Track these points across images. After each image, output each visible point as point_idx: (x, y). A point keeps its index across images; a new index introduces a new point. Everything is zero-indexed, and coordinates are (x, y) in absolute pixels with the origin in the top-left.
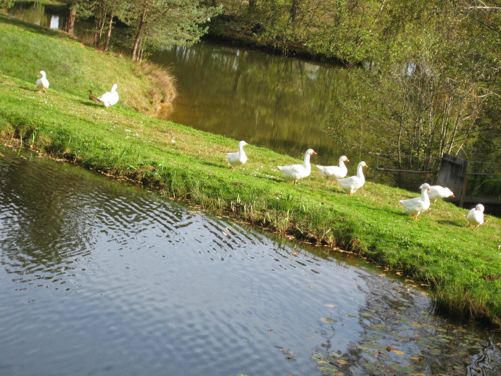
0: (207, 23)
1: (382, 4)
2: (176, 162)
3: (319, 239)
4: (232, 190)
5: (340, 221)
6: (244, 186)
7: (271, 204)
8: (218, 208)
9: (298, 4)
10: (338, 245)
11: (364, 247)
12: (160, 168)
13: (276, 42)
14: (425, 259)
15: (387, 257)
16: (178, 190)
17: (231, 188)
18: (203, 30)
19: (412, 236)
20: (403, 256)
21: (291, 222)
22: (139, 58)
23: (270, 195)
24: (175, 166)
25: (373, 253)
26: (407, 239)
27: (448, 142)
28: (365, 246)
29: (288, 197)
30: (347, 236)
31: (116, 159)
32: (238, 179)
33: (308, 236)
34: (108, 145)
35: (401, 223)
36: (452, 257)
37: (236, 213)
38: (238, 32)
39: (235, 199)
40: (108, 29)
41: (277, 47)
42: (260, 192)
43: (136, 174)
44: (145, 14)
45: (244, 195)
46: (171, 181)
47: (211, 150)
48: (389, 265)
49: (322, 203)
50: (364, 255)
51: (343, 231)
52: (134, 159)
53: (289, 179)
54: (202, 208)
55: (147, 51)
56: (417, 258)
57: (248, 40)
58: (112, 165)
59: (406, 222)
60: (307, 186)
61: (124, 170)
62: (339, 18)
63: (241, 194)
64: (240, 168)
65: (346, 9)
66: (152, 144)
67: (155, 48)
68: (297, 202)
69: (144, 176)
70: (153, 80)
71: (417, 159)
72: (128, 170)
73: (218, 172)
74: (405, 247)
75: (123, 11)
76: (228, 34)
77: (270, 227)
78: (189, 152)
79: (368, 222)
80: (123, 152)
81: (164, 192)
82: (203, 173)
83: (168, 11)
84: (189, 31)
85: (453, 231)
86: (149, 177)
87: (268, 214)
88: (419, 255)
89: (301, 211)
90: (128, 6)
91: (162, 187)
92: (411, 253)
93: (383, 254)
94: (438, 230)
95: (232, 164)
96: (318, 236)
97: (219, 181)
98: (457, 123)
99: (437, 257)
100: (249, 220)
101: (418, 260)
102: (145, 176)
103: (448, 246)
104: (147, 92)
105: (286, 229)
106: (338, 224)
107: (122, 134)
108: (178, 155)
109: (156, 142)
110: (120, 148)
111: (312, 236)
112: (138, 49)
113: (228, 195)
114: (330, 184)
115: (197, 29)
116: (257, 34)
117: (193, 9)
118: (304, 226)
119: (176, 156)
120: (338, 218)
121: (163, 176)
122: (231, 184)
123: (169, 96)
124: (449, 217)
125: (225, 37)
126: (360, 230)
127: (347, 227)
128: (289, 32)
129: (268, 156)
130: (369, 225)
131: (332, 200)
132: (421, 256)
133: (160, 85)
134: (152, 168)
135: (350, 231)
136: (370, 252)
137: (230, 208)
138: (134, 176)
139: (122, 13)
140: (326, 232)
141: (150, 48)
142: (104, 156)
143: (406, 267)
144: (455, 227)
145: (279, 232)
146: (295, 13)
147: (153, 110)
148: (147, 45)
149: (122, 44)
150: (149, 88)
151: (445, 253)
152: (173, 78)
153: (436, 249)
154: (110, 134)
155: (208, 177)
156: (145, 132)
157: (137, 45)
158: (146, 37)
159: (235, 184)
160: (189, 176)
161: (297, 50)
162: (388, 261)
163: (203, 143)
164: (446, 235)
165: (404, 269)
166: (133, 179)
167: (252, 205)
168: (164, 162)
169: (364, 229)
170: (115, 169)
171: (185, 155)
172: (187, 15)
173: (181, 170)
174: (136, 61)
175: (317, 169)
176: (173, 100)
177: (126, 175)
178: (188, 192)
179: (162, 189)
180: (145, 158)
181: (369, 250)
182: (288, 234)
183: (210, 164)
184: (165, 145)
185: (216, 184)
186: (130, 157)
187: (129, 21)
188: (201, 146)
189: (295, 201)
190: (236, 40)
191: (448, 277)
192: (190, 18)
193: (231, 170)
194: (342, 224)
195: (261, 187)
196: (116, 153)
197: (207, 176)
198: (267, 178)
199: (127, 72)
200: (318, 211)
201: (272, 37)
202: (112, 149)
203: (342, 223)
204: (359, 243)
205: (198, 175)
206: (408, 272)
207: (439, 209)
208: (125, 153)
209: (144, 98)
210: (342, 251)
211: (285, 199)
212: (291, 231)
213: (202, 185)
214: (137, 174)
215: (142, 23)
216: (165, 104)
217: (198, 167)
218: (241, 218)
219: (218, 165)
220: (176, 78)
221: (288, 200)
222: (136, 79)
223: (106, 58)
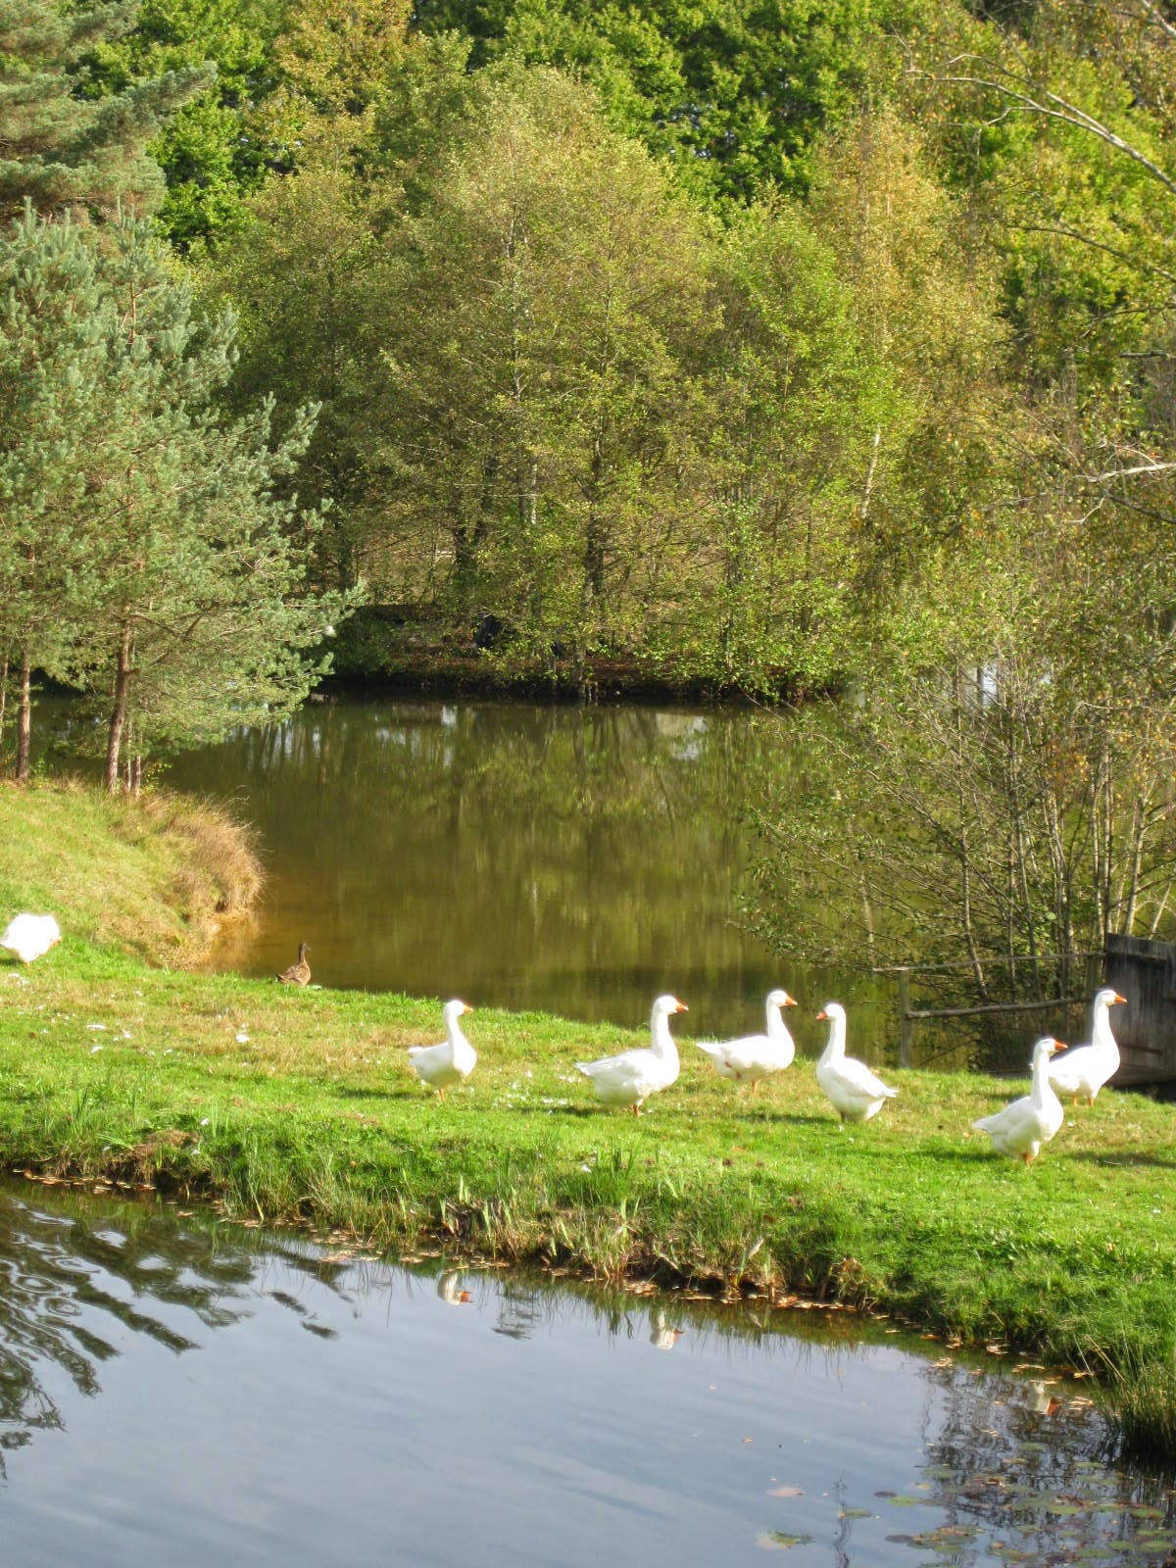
0: (328, 644)
1: (864, 498)
2: (253, 1104)
3: (730, 1277)
4: (439, 1164)
5: (790, 1210)
6: (475, 1147)
7: (565, 1190)
8: (401, 1229)
9: (606, 537)
10: (793, 1287)
11: (875, 1282)
12: (206, 1133)
13: (556, 664)
14: (1071, 1290)
15: (952, 1303)
16: (271, 1190)
17: (434, 1159)
18: (315, 666)
19: (1020, 1222)
20: (1000, 1291)
21: (635, 1236)
22: (133, 785)
23: (559, 1164)
24: (251, 1118)
25: (905, 1296)
26: (1006, 1233)
27: (1120, 895)
28: (877, 1278)
29: (616, 1159)
30: (818, 1256)
31: (63, 1127)
32: (453, 1128)
33: (693, 1274)
34: (36, 1086)
35: (983, 1184)
36: (1154, 1271)
37: (462, 1237)
38: (434, 651)
39: (453, 1192)
40: (22, 710)
41: (561, 679)
42: (527, 1159)
43: (133, 1162)
44: (126, 647)
45: (478, 1177)
46: (245, 1168)
47: (366, 1046)
48: (959, 1328)
49: (727, 1163)
50: (880, 1308)
51: (802, 1241)
52: (120, 1117)
53: (616, 1103)
54: (352, 1239)
55: (152, 758)
56: (1045, 1289)
57: (468, 671)
58: (55, 1145)
59: (999, 1179)
60: (677, 1113)
61: (93, 1156)
62: (737, 560)
63: (469, 1172)
64: (461, 1090)
65: (755, 530)
66: (175, 1057)
67: (177, 744)
68: (647, 1171)
69: (159, 1165)
70: (183, 846)
71: (1032, 962)
72: (107, 1153)
73: (391, 1117)
74: (1003, 1260)
75: (58, 651)
76: (401, 662)
77: (571, 1266)
78: (295, 1063)
79: (879, 1200)
80: (85, 1098)
81: (227, 1207)
82: (342, 1126)
83: (199, 627)
84: (273, 675)
85: (1149, 1186)
86: (175, 1167)
87: (559, 1224)
88: (1049, 1278)
89: (663, 1200)
90: (71, 630)
91: (219, 1191)
92: (1022, 1278)
93: (937, 1293)
94: (1101, 1190)
95: (431, 1080)
96: (726, 1268)
97: (395, 1142)
98: (1139, 830)
99: (1107, 1277)
100: (504, 1253)
101: (1051, 1296)
102: (164, 1165)
103: (1137, 1235)
104: (167, 886)
105: (625, 1264)
106: (783, 1222)
107: (77, 1041)
108: (259, 1080)
109: (188, 1050)
110: (72, 1088)
111: (708, 1271)
112: (123, 757)
113: (429, 1183)
114: (746, 1097)
115: (297, 665)
116: (493, 650)
117: (275, 608)
118: (677, 1246)
119: (252, 1084)
120: (780, 1202)
121: (218, 1154)
122: (432, 1148)
123: (238, 888)
124: (1134, 1141)
125: (397, 674)
126: (856, 1228)
127: (814, 1226)
128: (591, 627)
129: (546, 1037)
130: (883, 1207)
131: (759, 1148)
132: (1055, 1284)
133: (206, 857)
134: (179, 1135)
135: (825, 1236)
136: (897, 1294)
137: (441, 1224)
138: (126, 1169)
139: (57, 654)
140: (748, 1252)
141: (160, 745)
142: (28, 1121)
143: (1016, 1326)
144: (1156, 1169)
145: (604, 1275)
146: (600, 567)
147: (195, 941)
148: (151, 739)
149: (72, 749)
150: (174, 872)
151: (1130, 1259)
152: (247, 830)
153: (1100, 1251)
154: (41, 1046)
155: (358, 1138)
156: (152, 1023)
157: (117, 744)
158: (143, 717)
159: (447, 1145)
160: (301, 1143)
161: (624, 679)
162: (957, 1313)
163: (339, 1028)
164: (1128, 1201)
165: (1009, 1330)
166: (127, 1180)
167: (508, 1203)
168: (214, 1110)
169: (869, 1224)
170: (67, 1156)
171: (283, 1078)
172: (257, 628)
173: (272, 1127)
174: (123, 796)
175: (702, 1056)
176: (255, 898)
177: (103, 1172)
178: (301, 1193)
179: (220, 1198)
180: (155, 1106)
181: (891, 1287)
182: (630, 1279)
183: (362, 1094)
184: (218, 1053)
185: (388, 1154)
186: (109, 1112)
187: (83, 676)
188: (330, 1039)
189: (639, 1170)
190: (431, 678)
191: (1147, 1337)
192: (268, 636)
193: (430, 1102)
194: (797, 1221)
195: (529, 1143)
196: (63, 1105)
197: (355, 1132)
198: (545, 1110)
199: (99, 835)
200: (716, 1189)
201: (541, 651)
202: (50, 1094)
203: (796, 1215)
204: (857, 1271)
205: (325, 1134)
206: (1022, 1341)
207: (1099, 1118)
208: (91, 1101)
209: (161, 906)
210: (806, 1305)
211: (607, 1170)
212: (643, 1267)
213: (344, 1166)
214: (137, 1161)
215: (122, 676)
216: (230, 916)
217: (327, 1108)
218: (479, 1250)
219: (389, 1091)
220: (253, 828)
221: (617, 1168)
222: (129, 850)
223: (28, 799)
